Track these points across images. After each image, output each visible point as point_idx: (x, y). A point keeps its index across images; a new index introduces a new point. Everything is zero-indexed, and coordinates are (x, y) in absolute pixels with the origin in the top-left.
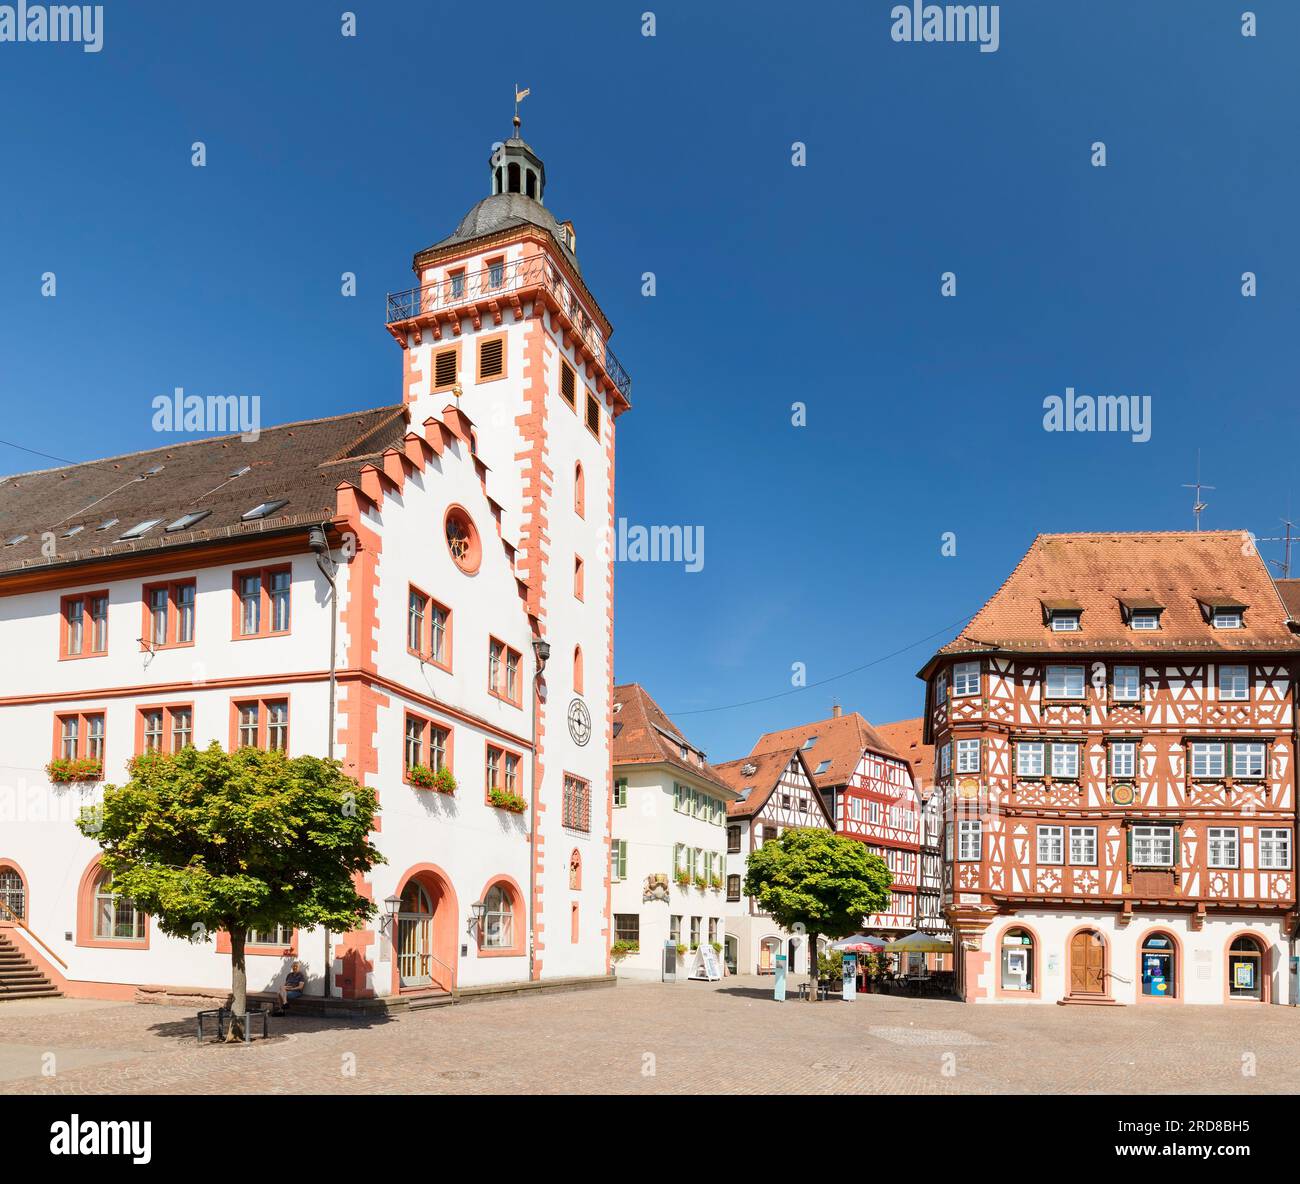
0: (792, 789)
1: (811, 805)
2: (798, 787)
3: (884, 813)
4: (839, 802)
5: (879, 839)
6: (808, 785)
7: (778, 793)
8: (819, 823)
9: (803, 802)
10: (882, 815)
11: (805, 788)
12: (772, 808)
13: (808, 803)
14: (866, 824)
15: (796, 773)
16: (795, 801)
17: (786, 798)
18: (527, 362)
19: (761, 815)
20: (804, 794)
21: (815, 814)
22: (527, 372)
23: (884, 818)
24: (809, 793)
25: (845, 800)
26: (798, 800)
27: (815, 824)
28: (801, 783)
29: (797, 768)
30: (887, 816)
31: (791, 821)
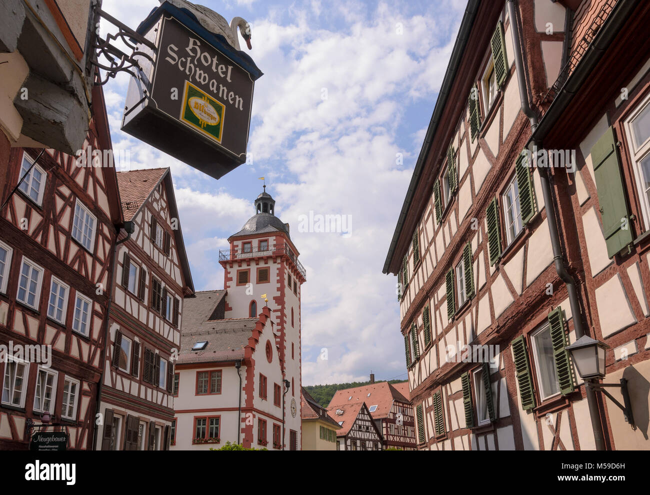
0: (363, 422)
1: (371, 429)
2: (366, 421)
3: (404, 430)
4: (384, 426)
5: (403, 442)
6: (369, 419)
7: (356, 424)
8: (375, 437)
9: (367, 428)
10: (403, 431)
11: (368, 421)
12: (354, 431)
13: (370, 427)
14: (396, 436)
15: (364, 414)
16: (364, 427)
17: (360, 427)
18: (278, 278)
19: (350, 435)
20: (368, 424)
21: (373, 433)
22: (278, 281)
23: (405, 432)
24: (370, 423)
25: (387, 425)
26: (365, 427)
27: (373, 437)
28: (366, 419)
29: (364, 412)
30: (406, 432)
31: (363, 437)
